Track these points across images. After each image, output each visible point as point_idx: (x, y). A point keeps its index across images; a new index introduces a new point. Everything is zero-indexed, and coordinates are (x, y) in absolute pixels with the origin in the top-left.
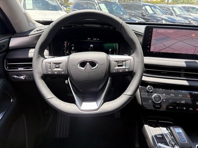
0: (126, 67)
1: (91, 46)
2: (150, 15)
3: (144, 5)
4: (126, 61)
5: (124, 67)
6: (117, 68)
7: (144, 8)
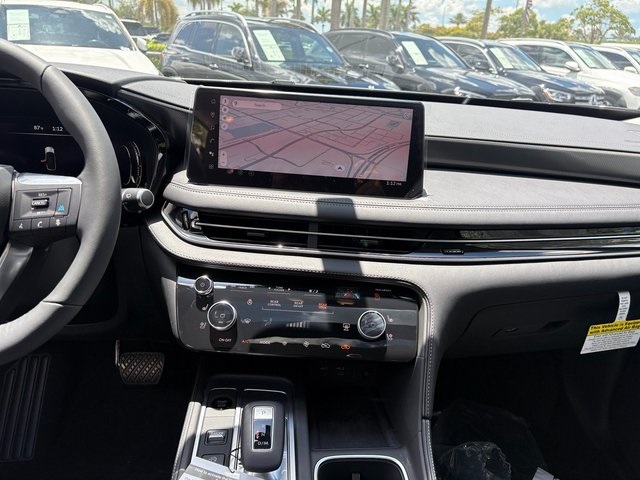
0: (57, 213)
1: (48, 150)
2: (419, 68)
3: (400, 39)
4: (58, 192)
5: (49, 212)
6: (31, 214)
7: (399, 49)
